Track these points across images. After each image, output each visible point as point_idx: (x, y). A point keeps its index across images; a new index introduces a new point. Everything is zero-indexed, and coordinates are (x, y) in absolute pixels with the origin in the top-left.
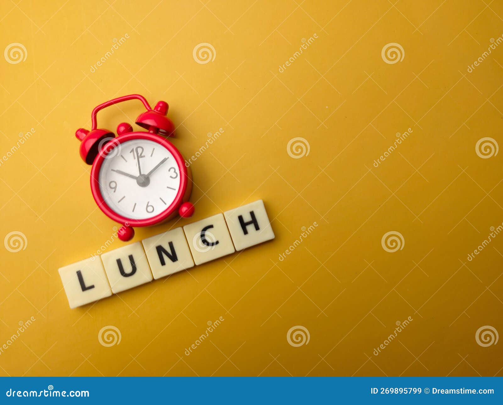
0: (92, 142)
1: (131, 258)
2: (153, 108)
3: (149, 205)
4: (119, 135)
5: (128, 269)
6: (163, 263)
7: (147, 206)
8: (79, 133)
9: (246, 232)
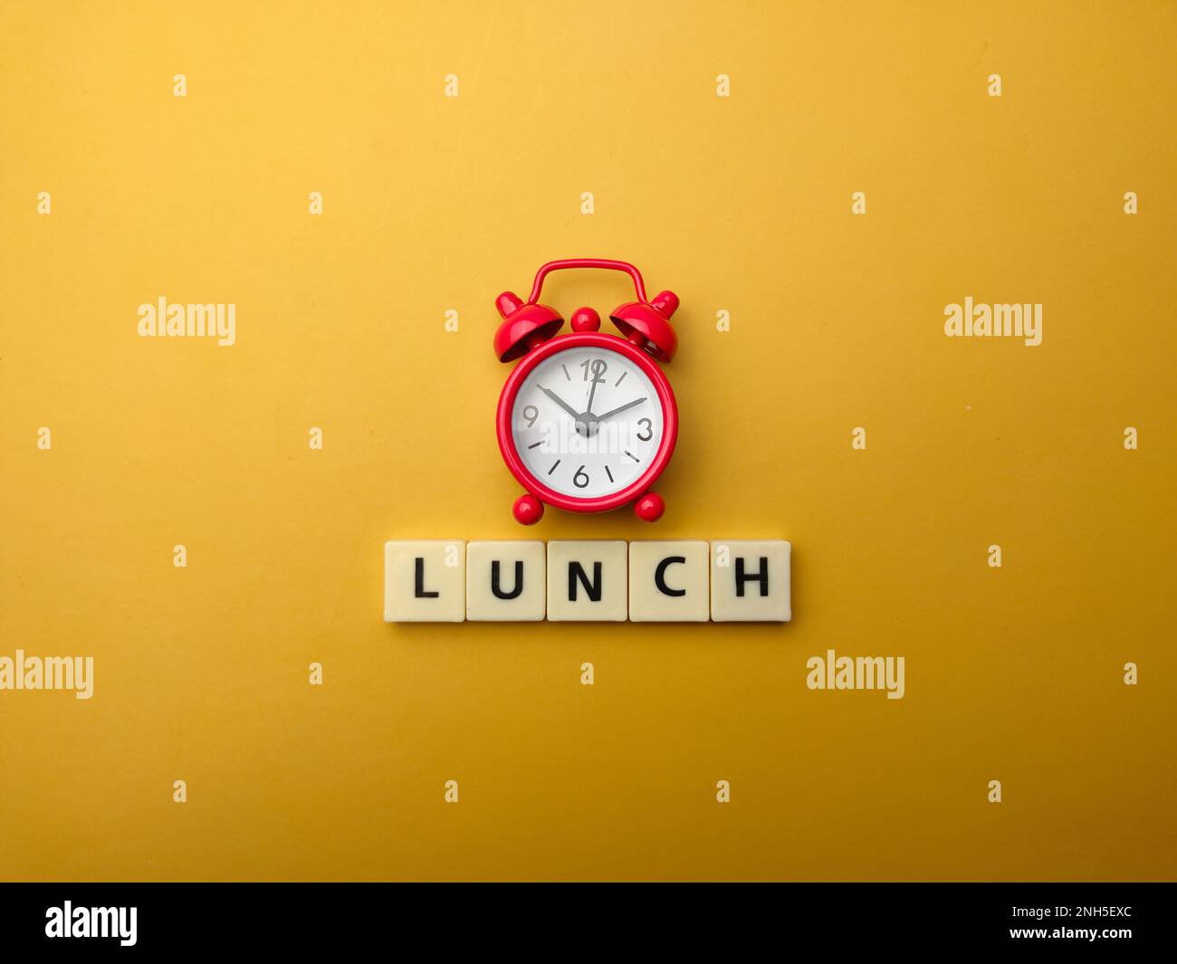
0: (524, 328)
1: (519, 566)
2: (650, 298)
3: (582, 472)
4: (575, 331)
5: (507, 585)
6: (573, 597)
7: (578, 473)
8: (506, 301)
9: (740, 592)
